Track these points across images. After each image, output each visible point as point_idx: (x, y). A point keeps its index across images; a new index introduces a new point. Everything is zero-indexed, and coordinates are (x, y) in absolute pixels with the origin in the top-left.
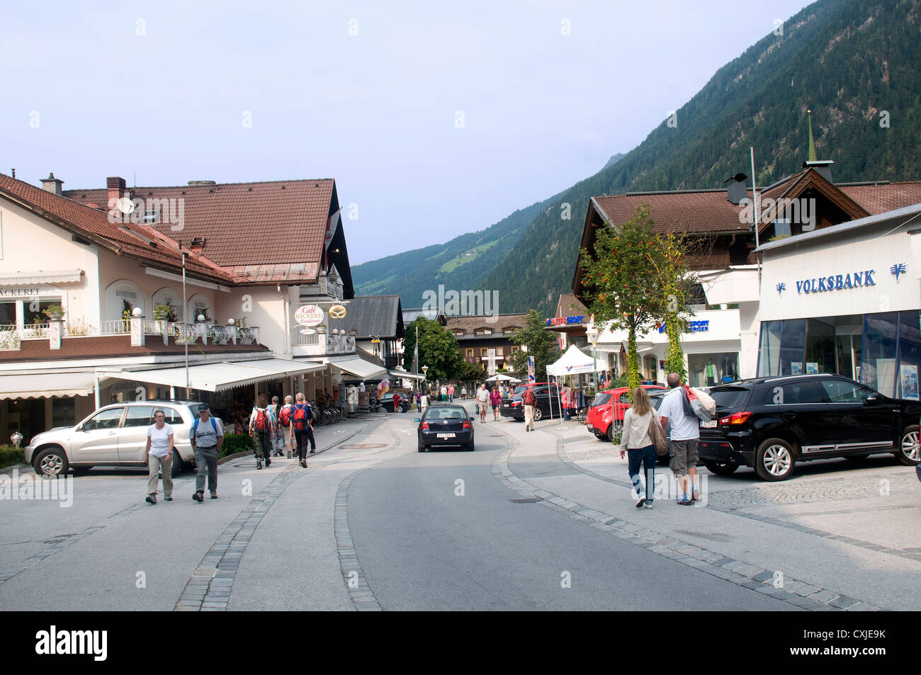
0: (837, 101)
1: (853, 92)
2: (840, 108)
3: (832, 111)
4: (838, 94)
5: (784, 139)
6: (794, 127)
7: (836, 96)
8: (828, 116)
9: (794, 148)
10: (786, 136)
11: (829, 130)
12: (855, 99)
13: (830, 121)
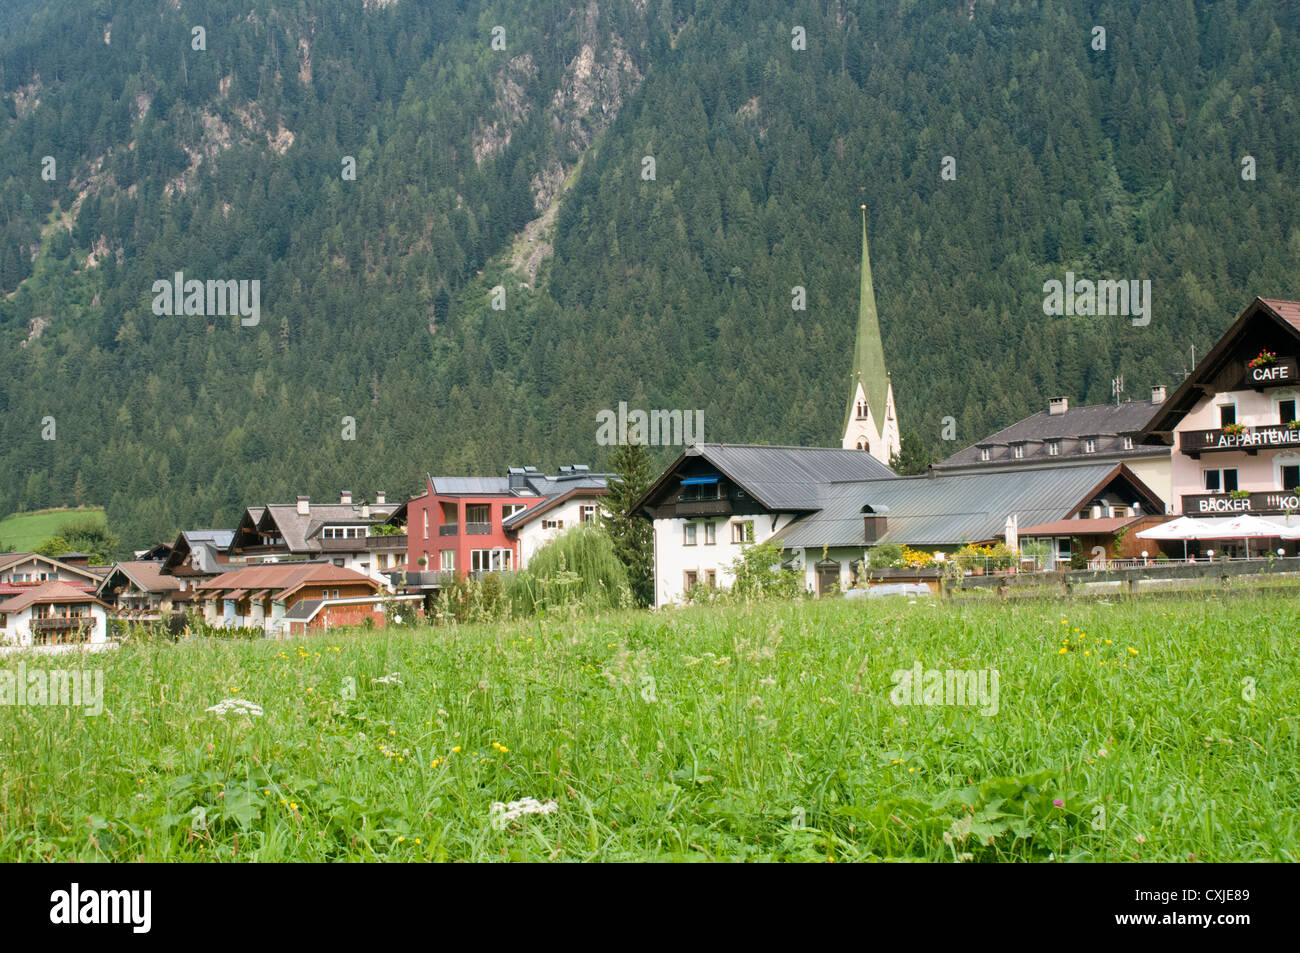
0: (218, 101)
1: (249, 89)
2: (226, 118)
3: (211, 121)
4: (222, 88)
5: (101, 159)
6: (124, 136)
7: (216, 91)
8: (201, 131)
9: (125, 183)
10: (105, 152)
11: (205, 160)
12: (253, 104)
13: (207, 141)
